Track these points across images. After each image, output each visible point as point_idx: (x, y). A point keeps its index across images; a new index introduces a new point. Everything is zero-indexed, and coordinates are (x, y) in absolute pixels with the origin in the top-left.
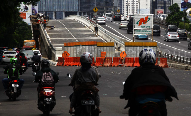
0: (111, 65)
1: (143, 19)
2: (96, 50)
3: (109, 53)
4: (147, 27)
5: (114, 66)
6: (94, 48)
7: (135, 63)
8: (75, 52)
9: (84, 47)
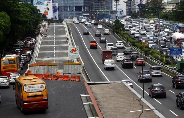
0: (51, 79)
1: (74, 49)
2: (47, 68)
3: (55, 69)
4: (76, 54)
5: (53, 80)
6: (46, 67)
7: (64, 78)
8: (35, 69)
9: (40, 66)
